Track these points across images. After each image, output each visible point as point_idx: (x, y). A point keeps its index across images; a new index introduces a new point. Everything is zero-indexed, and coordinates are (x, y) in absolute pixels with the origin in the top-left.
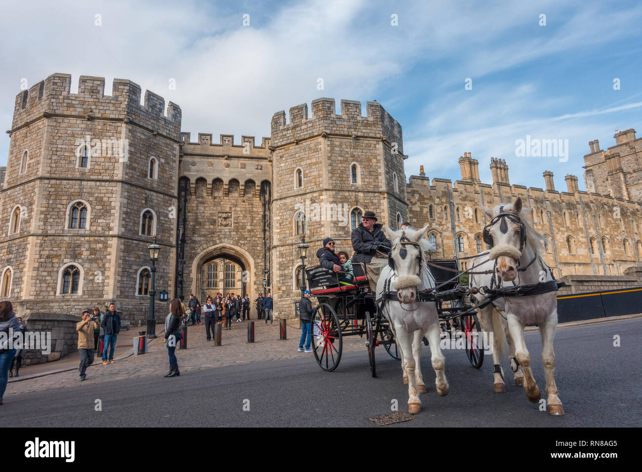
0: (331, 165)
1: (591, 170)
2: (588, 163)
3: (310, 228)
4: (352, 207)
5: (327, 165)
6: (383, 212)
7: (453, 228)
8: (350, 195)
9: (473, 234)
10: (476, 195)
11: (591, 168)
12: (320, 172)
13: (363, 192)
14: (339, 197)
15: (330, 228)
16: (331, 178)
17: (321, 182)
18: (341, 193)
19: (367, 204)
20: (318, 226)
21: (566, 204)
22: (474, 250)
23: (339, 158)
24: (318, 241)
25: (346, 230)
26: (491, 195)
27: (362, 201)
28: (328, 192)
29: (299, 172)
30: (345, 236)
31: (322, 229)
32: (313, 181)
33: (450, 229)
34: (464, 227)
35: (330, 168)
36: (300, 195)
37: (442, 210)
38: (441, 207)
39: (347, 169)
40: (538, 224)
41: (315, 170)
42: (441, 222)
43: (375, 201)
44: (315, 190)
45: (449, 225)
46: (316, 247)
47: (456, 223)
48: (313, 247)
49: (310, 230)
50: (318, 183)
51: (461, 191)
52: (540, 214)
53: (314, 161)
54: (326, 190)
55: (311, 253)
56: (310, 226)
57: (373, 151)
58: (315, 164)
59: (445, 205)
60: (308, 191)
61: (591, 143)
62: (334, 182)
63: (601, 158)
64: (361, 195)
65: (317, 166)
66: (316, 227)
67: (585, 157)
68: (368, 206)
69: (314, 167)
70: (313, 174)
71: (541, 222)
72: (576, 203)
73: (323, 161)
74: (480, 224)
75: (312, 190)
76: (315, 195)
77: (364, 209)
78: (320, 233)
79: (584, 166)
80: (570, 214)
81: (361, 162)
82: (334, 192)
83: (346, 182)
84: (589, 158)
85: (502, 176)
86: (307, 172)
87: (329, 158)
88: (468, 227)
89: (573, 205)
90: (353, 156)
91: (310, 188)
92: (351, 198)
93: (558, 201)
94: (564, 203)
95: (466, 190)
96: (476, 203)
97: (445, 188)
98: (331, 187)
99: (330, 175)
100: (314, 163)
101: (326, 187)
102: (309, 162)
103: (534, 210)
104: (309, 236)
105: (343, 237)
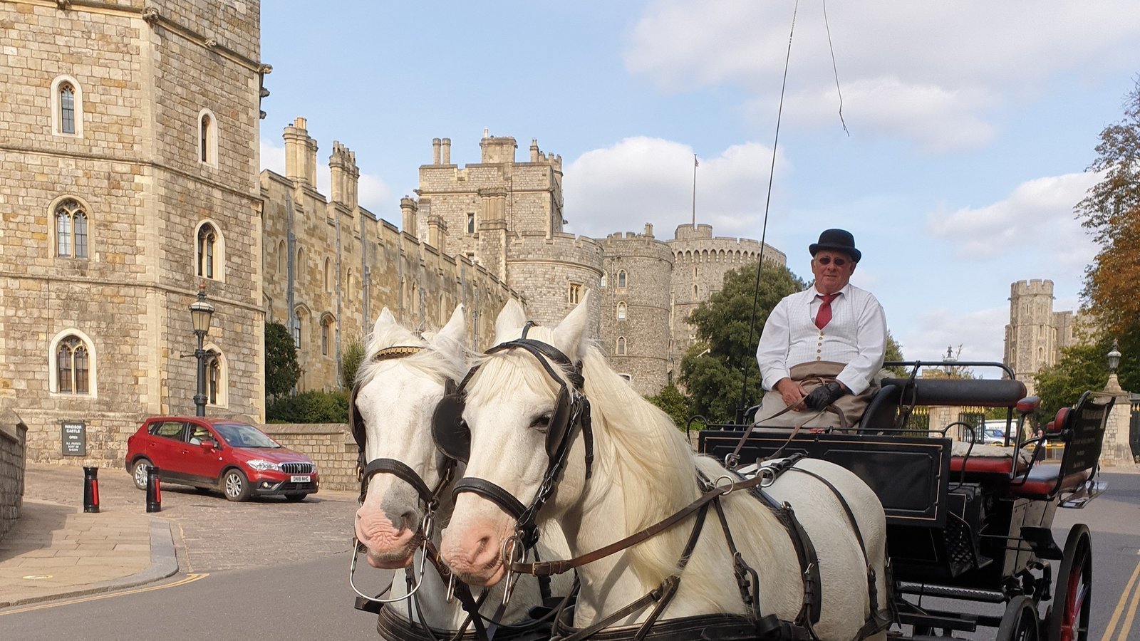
0: (161, 102)
1: (429, 201)
2: (425, 185)
3: (101, 248)
4: (199, 220)
5: (154, 100)
6: (255, 244)
7: (290, 295)
8: (197, 190)
9: (320, 314)
10: (330, 227)
11: (429, 196)
12: (135, 112)
13: (223, 190)
14: (178, 188)
15: (158, 260)
16: (162, 135)
17: (137, 139)
18: (180, 180)
19: (227, 220)
20: (129, 250)
21: (445, 279)
22: (319, 347)
23: (179, 90)
24: (127, 285)
25: (189, 272)
26: (350, 233)
27: (218, 209)
28: (156, 171)
29: (66, 87)
30: (185, 285)
31: (139, 258)
32: (115, 128)
33: (285, 295)
34: (307, 294)
35: (160, 108)
36: (74, 156)
37: (275, 249)
38: (274, 241)
39: (192, 121)
40: (407, 311)
41: (120, 102)
42: (272, 276)
43: (242, 217)
44: (119, 154)
45: (285, 285)
46: (121, 300)
47: (296, 284)
48: (112, 297)
49: (104, 255)
50: (129, 139)
51: (308, 212)
52: (410, 291)
53: (116, 75)
54: (154, 165)
55: (105, 311)
56: (102, 243)
57: (242, 94)
58: (122, 85)
59: (281, 237)
60: (95, 151)
61: (438, 143)
62: (168, 148)
63: (451, 182)
64: (217, 194)
65: (127, 92)
66: (121, 249)
67: (423, 168)
68: (229, 225)
69: (115, 91)
70: (113, 110)
71: (411, 310)
72: (456, 280)
73: (144, 84)
74: (330, 293)
75: (108, 153)
76: (121, 168)
77: (222, 229)
78: (133, 268)
79: (418, 189)
80: (448, 299)
81: (218, 112)
82: (167, 175)
83: (190, 155)
84: (428, 172)
85: (349, 191)
86: (94, 98)
87: (159, 82)
88: (312, 295)
89: (453, 284)
90: (204, 93)
91: (104, 144)
92: (198, 198)
93: (436, 270)
94: (442, 277)
95: (315, 212)
96: (328, 245)
97: (283, 197)
98: (160, 160)
99: (160, 128)
100: (118, 81)
101: (151, 157)
102: (99, 72)
103: (404, 280)
104: (100, 269)
105: (181, 287)
